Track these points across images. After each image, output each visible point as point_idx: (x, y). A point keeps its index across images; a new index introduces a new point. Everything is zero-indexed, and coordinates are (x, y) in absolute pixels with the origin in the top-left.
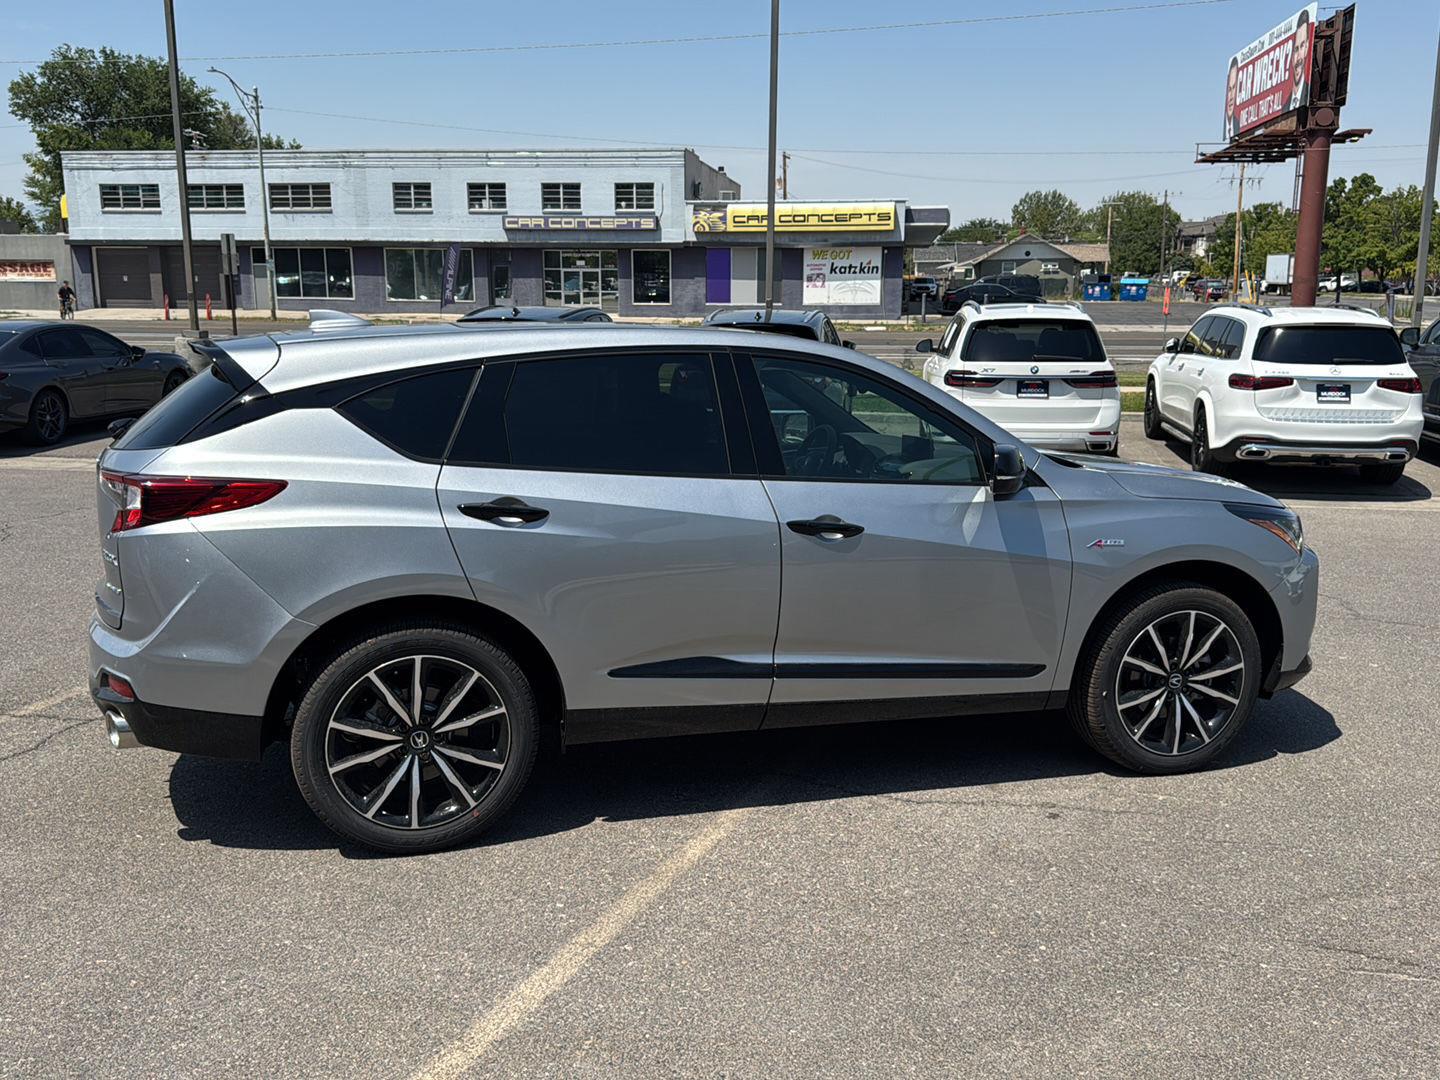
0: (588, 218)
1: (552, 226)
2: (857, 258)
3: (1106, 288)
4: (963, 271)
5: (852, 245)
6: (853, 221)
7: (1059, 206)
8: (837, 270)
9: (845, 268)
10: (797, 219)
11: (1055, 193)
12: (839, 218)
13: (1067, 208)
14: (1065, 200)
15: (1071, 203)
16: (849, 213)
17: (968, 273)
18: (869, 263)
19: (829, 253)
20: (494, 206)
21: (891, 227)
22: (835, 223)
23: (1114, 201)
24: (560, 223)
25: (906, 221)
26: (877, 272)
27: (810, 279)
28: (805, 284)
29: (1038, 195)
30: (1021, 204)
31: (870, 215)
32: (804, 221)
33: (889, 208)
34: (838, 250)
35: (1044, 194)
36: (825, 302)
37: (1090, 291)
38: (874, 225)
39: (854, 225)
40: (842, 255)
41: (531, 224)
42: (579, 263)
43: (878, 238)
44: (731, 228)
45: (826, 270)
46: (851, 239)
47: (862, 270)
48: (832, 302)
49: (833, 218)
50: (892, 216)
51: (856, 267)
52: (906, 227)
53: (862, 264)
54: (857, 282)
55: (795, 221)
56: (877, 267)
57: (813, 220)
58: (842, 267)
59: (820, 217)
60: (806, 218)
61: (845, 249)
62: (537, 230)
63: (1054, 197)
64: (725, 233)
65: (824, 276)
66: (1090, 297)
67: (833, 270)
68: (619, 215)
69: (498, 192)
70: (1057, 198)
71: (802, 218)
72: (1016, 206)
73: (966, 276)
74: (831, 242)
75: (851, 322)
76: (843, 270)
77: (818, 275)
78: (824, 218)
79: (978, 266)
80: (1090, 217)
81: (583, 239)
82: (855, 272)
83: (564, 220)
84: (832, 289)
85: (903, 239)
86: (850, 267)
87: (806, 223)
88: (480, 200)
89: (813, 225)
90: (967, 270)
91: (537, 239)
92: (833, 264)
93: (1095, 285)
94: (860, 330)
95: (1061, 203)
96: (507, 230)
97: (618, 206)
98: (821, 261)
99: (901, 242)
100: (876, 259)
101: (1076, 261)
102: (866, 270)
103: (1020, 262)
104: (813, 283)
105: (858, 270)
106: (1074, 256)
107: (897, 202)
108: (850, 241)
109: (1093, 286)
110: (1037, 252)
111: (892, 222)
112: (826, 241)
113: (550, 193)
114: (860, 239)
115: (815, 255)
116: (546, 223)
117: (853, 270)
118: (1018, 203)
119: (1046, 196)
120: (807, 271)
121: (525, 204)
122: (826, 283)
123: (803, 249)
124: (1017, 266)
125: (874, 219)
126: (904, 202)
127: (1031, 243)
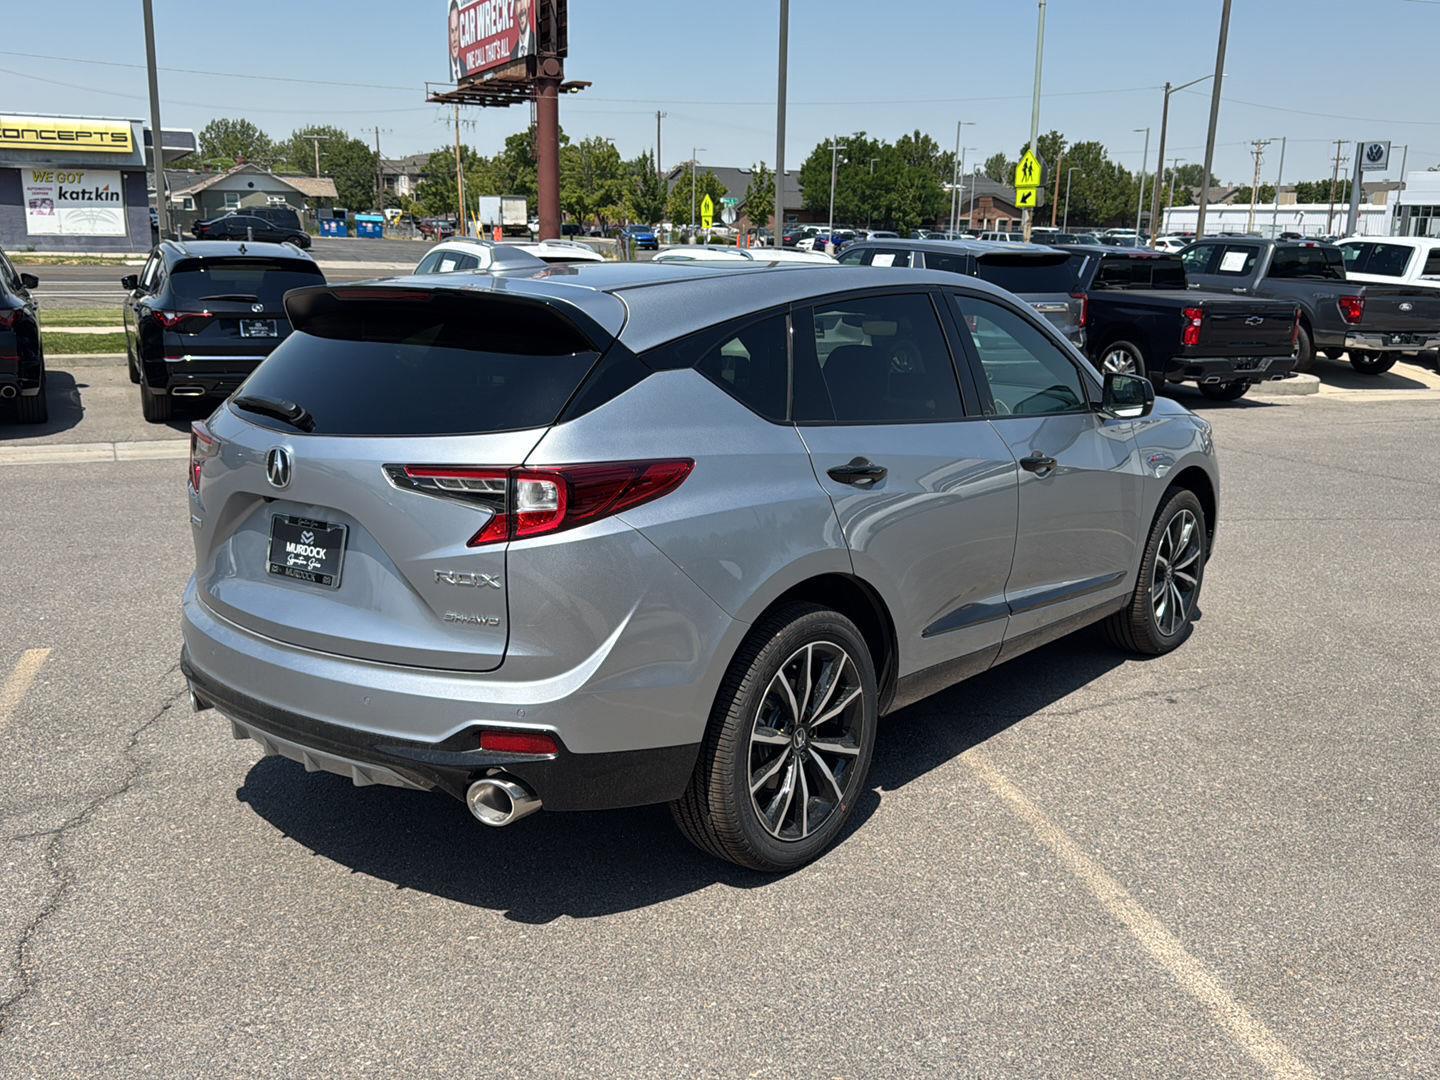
2: (91, 182)
3: (342, 224)
4: (182, 201)
5: (83, 167)
6: (81, 140)
7: (249, 136)
8: (68, 195)
9: (77, 193)
10: (7, 133)
11: (243, 121)
12: (63, 135)
13: (257, 139)
14: (255, 130)
15: (261, 132)
16: (75, 130)
17: (187, 203)
18: (107, 188)
19: (54, 176)
21: (130, 149)
22: (58, 141)
23: (305, 134)
25: (146, 144)
26: (117, 199)
27: (33, 205)
28: (28, 210)
29: (225, 123)
30: (207, 131)
31: (101, 134)
32: (18, 137)
33: (124, 127)
34: (65, 172)
35: (231, 122)
36: (56, 232)
37: (327, 227)
38: (108, 146)
39: (81, 145)
40: (71, 178)
43: (114, 161)
45: (53, 195)
46: (81, 160)
47: (98, 196)
48: (65, 232)
49: (55, 135)
50: (129, 138)
51: (91, 193)
52: (146, 150)
53: (97, 189)
54: (93, 209)
55: (5, 136)
56: (117, 194)
57: (30, 137)
58: (73, 192)
59: (39, 134)
60: (20, 133)
61: (74, 171)
63: (242, 126)
65: (52, 201)
66: (327, 233)
67: (62, 195)
70: (246, 128)
71: (15, 134)
72: (202, 133)
73: (185, 206)
74: (55, 162)
75: (105, 255)
76: (75, 196)
77: (44, 201)
78: (44, 135)
79: (198, 196)
80: (282, 150)
82: (90, 198)
84: (63, 216)
85: (144, 164)
86: (84, 192)
87: (20, 139)
89: (29, 142)
90: (185, 200)
92: (61, 188)
93: (332, 220)
94: (121, 264)
95: (251, 133)
98: (44, 184)
99: (142, 167)
100: (114, 183)
101: (303, 195)
102: (104, 196)
103: (244, 194)
104: (38, 209)
105: (93, 196)
106: (300, 190)
107: (132, 121)
108: (81, 163)
109: (329, 222)
110: (260, 184)
111: (129, 143)
112: (48, 161)
114: (91, 161)
115: (37, 177)
117: (87, 196)
118: (204, 130)
119: (234, 125)
120: (28, 196)
122: (55, 210)
123: (19, 170)
124: (242, 197)
125: (108, 139)
126: (140, 122)
127: (254, 174)
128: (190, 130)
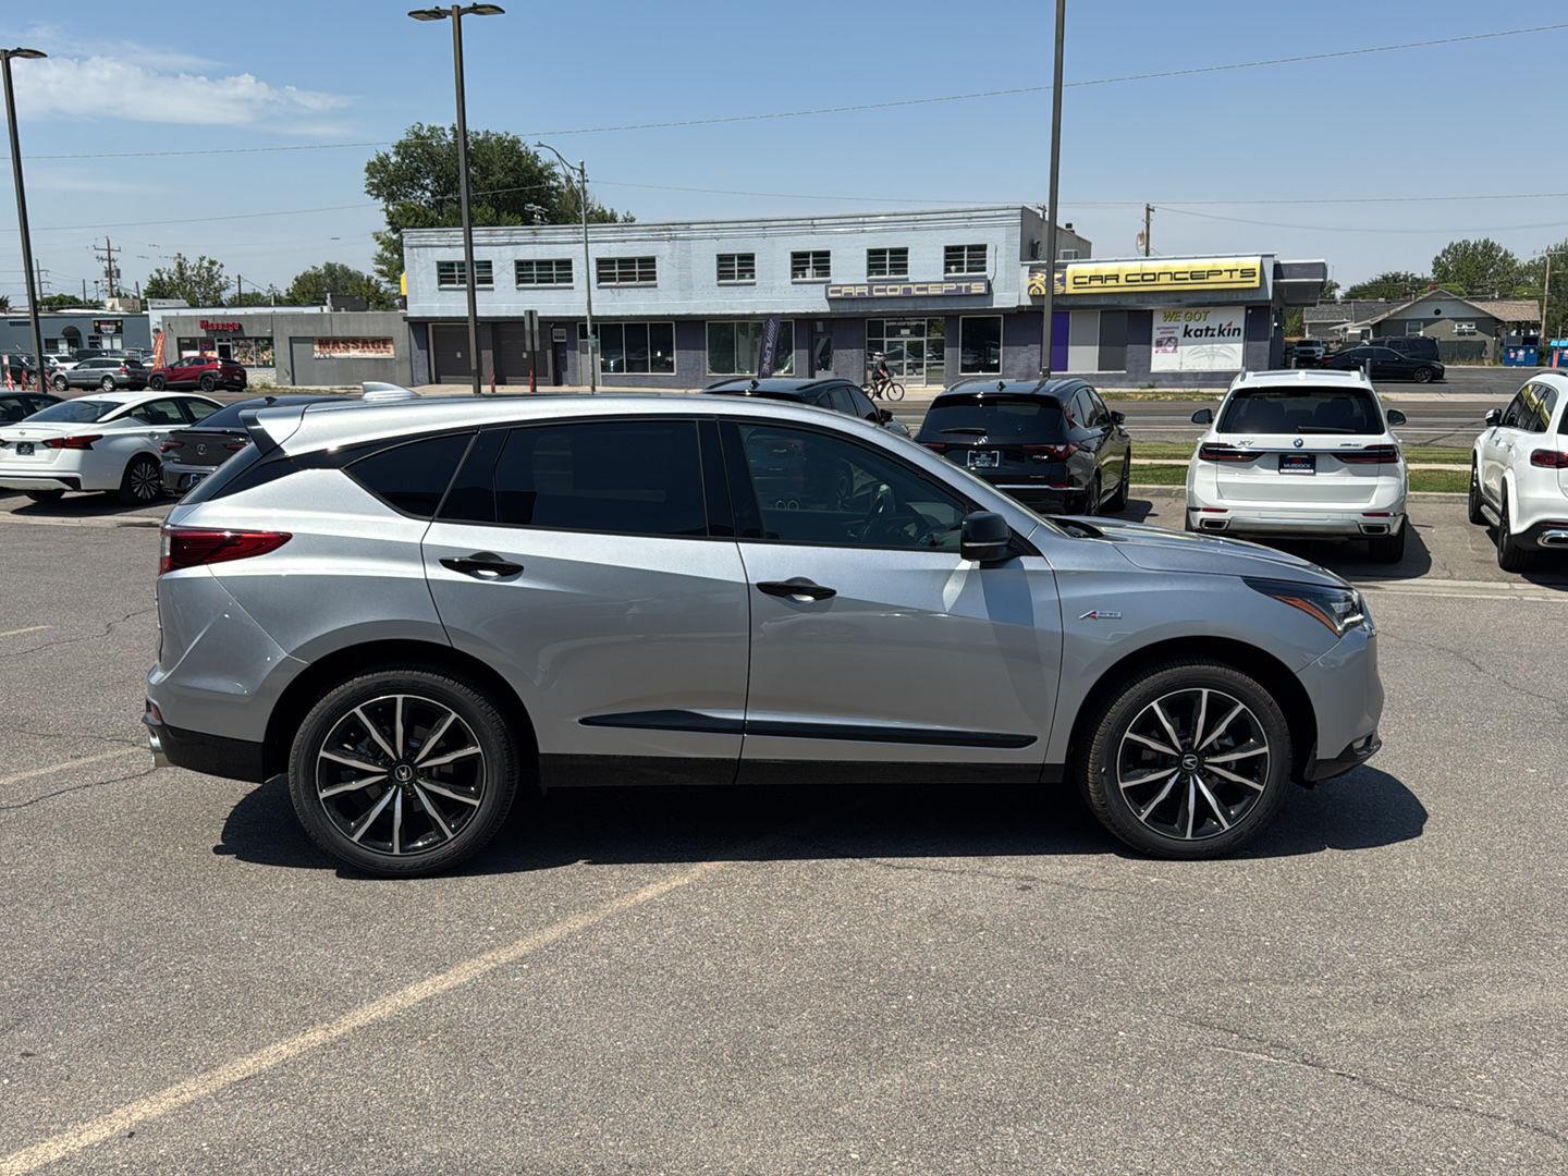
0: (914, 284)
1: (876, 294)
2: (1215, 319)
3: (1532, 351)
4: (1359, 332)
5: (1209, 304)
6: (1212, 279)
7: (1491, 257)
8: (1192, 333)
9: (1201, 331)
10: (1146, 277)
11: (1486, 242)
12: (1194, 275)
13: (1501, 259)
14: (1499, 249)
15: (1506, 253)
16: (1206, 270)
17: (1364, 334)
18: (1230, 324)
19: (1182, 315)
20: (818, 275)
21: (1257, 284)
22: (1190, 281)
23: (1561, 250)
24: (885, 290)
25: (1274, 278)
26: (1239, 334)
27: (1159, 344)
28: (1154, 349)
29: (1466, 244)
30: (1444, 256)
31: (1231, 271)
32: (1154, 280)
33: (1253, 263)
34: (1193, 310)
35: (1472, 243)
36: (1177, 368)
37: (1512, 355)
38: (1238, 283)
39: (1212, 283)
40: (1197, 316)
41: (855, 292)
42: (903, 332)
43: (1241, 297)
44: (1070, 289)
45: (1179, 334)
46: (1209, 298)
47: (1221, 332)
48: (1184, 369)
49: (1188, 276)
50: (1258, 271)
51: (1214, 330)
52: (1274, 284)
53: (1221, 325)
54: (1215, 346)
55: (1143, 280)
56: (1239, 329)
57: (1165, 279)
58: (1197, 330)
59: (1173, 275)
60: (1156, 276)
61: (1201, 309)
62: (861, 299)
63: (1485, 247)
64: (1064, 295)
65: (1177, 339)
66: (1514, 361)
67: (1187, 333)
68: (948, 280)
69: (822, 260)
70: (1489, 248)
71: (1152, 277)
72: (1437, 257)
73: (1362, 338)
74: (1185, 302)
75: (1201, 390)
76: (1199, 333)
77: (1169, 339)
78: (1178, 276)
79: (1377, 327)
80: (1531, 269)
81: (909, 306)
82: (1212, 335)
83: (889, 287)
84: (1185, 352)
85: (1270, 297)
86: (1208, 329)
87: (1156, 282)
88: (804, 269)
89: (1165, 284)
90: (1363, 331)
91: (861, 308)
92: (1187, 326)
93: (1519, 348)
94: (1212, 400)
95: (1493, 253)
96: (830, 300)
97: (947, 270)
98: (1172, 324)
99: (1267, 301)
100: (1238, 319)
101: (1498, 321)
102: (1226, 333)
103: (1428, 322)
104: (1163, 348)
105: (1216, 333)
106: (1496, 315)
107: (1263, 256)
108: (1207, 301)
109: (1516, 349)
110: (1448, 310)
111: (1257, 278)
112: (1179, 301)
113: (876, 259)
114: (1219, 298)
115: (1167, 317)
116: (870, 291)
117: (1210, 332)
118: (1440, 254)
119: (1475, 246)
120: (1156, 335)
121: (850, 273)
122: (1178, 348)
123: (1152, 311)
124: (1425, 326)
125: (1237, 276)
126: (1272, 256)
127: (1440, 300)
128: (1322, 261)
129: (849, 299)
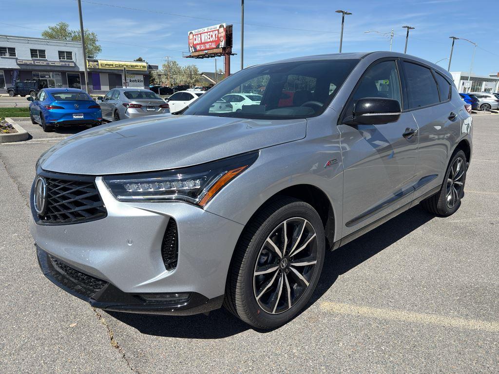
1: (36, 64)
2: (137, 78)
5: (135, 74)
12: (132, 66)
16: (134, 65)
19: (129, 76)
20: (11, 55)
21: (146, 70)
22: (131, 68)
24: (39, 63)
26: (143, 82)
27: (124, 84)
31: (140, 66)
33: (145, 64)
34: (131, 75)
38: (141, 69)
39: (136, 69)
40: (133, 77)
41: (28, 63)
42: (46, 76)
43: (142, 73)
44: (100, 67)
46: (135, 72)
47: (138, 81)
49: (130, 66)
54: (137, 84)
55: (119, 66)
57: (125, 67)
59: (127, 66)
61: (133, 75)
62: (31, 65)
64: (98, 69)
65: (128, 83)
67: (130, 81)
68: (61, 61)
69: (12, 51)
71: (122, 66)
76: (133, 81)
77: (126, 83)
81: (49, 68)
82: (136, 82)
83: (41, 62)
84: (131, 86)
86: (135, 80)
88: (5, 53)
91: (28, 68)
92: (130, 79)
96: (18, 64)
97: (60, 59)
99: (148, 74)
100: (141, 78)
102: (140, 81)
107: (147, 63)
111: (146, 68)
113: (33, 52)
114: (138, 73)
116: (34, 62)
120: (123, 82)
121: (24, 55)
122: (129, 85)
123: (121, 75)
125: (142, 67)
129: (26, 65)
